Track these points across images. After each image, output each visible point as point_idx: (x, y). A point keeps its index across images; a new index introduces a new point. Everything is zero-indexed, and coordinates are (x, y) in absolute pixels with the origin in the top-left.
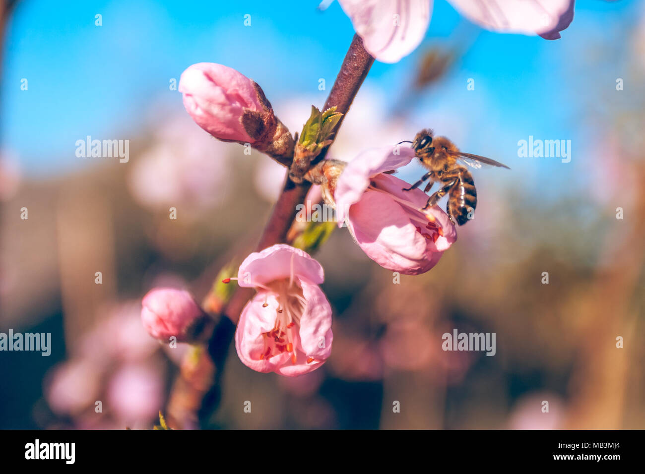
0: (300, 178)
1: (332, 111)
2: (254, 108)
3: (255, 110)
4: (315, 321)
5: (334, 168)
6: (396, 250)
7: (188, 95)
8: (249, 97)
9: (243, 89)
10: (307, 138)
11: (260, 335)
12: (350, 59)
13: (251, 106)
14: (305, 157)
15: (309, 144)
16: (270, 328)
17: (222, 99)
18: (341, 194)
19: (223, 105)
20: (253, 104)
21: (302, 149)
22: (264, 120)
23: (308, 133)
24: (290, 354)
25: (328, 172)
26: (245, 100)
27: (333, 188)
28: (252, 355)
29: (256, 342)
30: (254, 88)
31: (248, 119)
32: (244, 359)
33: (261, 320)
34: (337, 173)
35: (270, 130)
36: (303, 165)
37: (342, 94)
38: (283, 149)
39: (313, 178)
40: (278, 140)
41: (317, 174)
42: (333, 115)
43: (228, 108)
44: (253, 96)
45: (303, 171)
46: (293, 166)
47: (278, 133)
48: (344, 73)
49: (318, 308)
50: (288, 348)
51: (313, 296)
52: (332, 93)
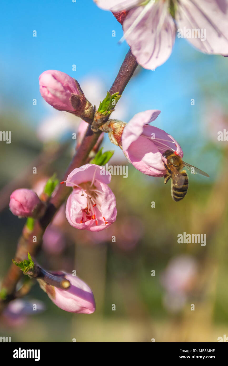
0: (96, 129)
1: (116, 94)
2: (75, 93)
3: (76, 94)
4: (109, 203)
5: (116, 124)
6: (152, 165)
7: (43, 87)
8: (74, 88)
9: (71, 83)
10: (102, 108)
11: (81, 211)
12: (124, 67)
13: (74, 92)
14: (101, 118)
15: (104, 111)
16: (85, 207)
17: (62, 89)
18: (126, 137)
19: (62, 92)
20: (76, 91)
21: (100, 114)
22: (81, 99)
23: (104, 106)
24: (94, 220)
25: (113, 126)
26: (72, 89)
27: (116, 134)
28: (77, 220)
29: (79, 214)
30: (75, 83)
31: (74, 99)
32: (72, 223)
33: (80, 203)
34: (118, 127)
35: (83, 104)
36: (99, 122)
37: (119, 85)
38: (89, 114)
39: (104, 129)
40: (87, 110)
41: (107, 127)
42: (117, 96)
43: (64, 93)
44: (75, 87)
45: (99, 126)
46: (93, 123)
47: (87, 106)
48: (121, 74)
49: (109, 196)
50: (93, 218)
51: (107, 190)
52: (114, 85)
